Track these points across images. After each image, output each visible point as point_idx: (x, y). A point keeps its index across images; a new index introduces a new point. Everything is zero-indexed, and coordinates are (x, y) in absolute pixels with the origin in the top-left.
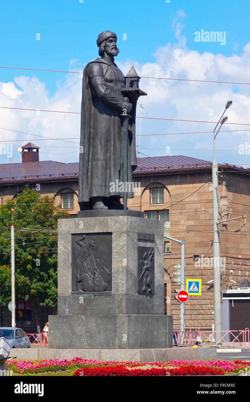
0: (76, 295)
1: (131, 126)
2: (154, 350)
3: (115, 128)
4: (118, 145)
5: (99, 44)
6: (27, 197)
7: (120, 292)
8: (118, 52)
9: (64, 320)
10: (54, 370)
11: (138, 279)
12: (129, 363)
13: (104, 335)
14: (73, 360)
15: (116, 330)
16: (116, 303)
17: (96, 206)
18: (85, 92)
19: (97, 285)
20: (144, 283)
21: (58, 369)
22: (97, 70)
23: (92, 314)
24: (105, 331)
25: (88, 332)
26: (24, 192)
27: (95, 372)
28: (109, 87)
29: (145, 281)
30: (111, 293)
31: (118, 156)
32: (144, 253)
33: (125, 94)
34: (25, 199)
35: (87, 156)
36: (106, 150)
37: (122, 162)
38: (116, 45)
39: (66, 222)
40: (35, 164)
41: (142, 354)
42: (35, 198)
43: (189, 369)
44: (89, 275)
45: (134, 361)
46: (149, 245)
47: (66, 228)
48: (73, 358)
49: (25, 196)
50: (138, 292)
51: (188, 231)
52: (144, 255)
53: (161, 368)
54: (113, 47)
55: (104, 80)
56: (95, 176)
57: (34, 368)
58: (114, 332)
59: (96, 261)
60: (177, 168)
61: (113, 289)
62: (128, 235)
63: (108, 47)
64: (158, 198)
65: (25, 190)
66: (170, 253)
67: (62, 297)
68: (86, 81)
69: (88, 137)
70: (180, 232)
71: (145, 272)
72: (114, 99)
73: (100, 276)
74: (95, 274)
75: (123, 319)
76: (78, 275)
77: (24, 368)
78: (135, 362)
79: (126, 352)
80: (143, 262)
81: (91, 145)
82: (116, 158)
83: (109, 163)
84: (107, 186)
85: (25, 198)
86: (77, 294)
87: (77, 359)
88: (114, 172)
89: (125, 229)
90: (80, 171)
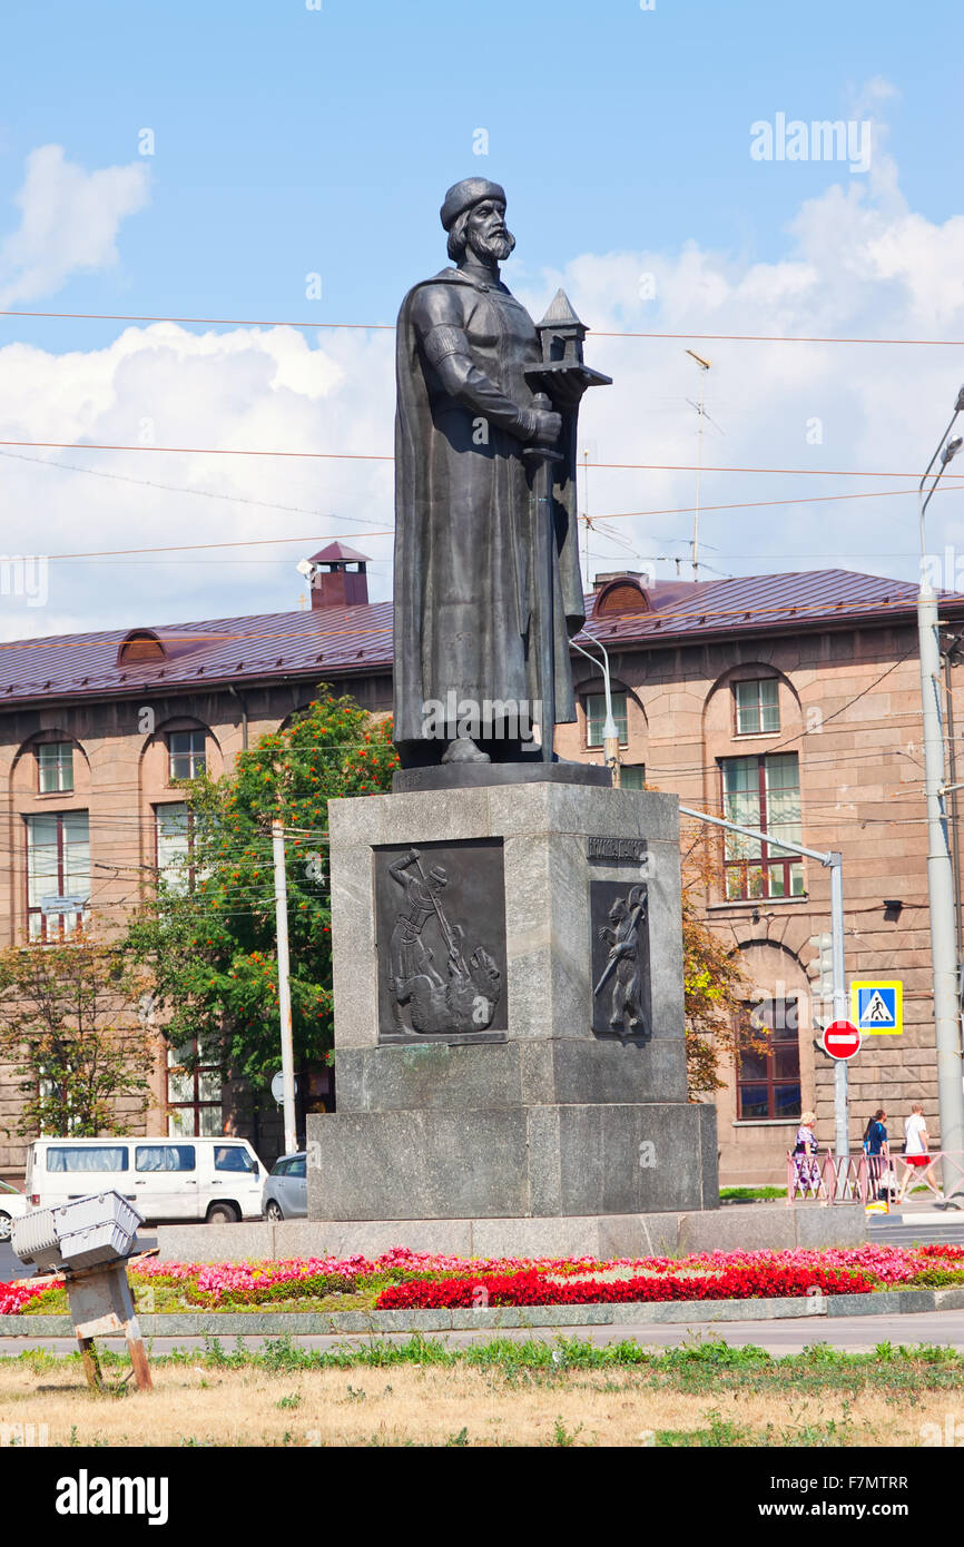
0: (393, 1047)
1: (562, 488)
2: (647, 1220)
3: (506, 496)
4: (516, 550)
5: (448, 223)
6: (327, 724)
7: (535, 1032)
8: (513, 247)
9: (358, 1128)
10: (315, 1293)
11: (594, 987)
12: (563, 1262)
13: (485, 1174)
14: (384, 1258)
15: (525, 1158)
16: (522, 1068)
17: (450, 754)
18: (404, 383)
19: (459, 1009)
20: (614, 1001)
21: (332, 1289)
22: (441, 308)
23: (445, 1105)
24: (487, 1160)
25: (436, 1166)
26: (314, 707)
27: (446, 1293)
28: (483, 362)
29: (618, 995)
30: (503, 1034)
31: (518, 586)
32: (614, 902)
33: (537, 382)
34: (318, 732)
35: (418, 590)
36: (481, 569)
37: (533, 606)
38: (502, 225)
39: (356, 809)
40: (353, 613)
41: (606, 1231)
42: (352, 725)
43: (755, 1277)
44: (432, 979)
45: (582, 1256)
46: (625, 875)
47: (354, 827)
48: (386, 1252)
49: (318, 722)
50: (593, 1030)
51: (865, 822)
52: (612, 907)
53: (664, 1276)
54: (494, 229)
55: (465, 338)
56: (445, 654)
57: (252, 1287)
58: (518, 1163)
59: (455, 933)
60: (821, 614)
61: (510, 1022)
62: (557, 846)
63: (477, 229)
64: (762, 715)
65: (317, 701)
66: (806, 895)
67: (351, 1053)
68: (408, 345)
69: (420, 528)
70: (837, 825)
71: (619, 966)
72: (500, 400)
73: (469, 980)
74: (451, 974)
75: (544, 1119)
76: (398, 980)
77: (220, 1289)
78: (583, 1259)
79: (553, 1226)
80: (607, 930)
81: (432, 553)
82: (512, 595)
83: (490, 612)
84: (485, 687)
85: (319, 728)
86: (395, 1041)
87: (397, 1253)
88: (508, 640)
89: (544, 825)
90: (398, 641)
